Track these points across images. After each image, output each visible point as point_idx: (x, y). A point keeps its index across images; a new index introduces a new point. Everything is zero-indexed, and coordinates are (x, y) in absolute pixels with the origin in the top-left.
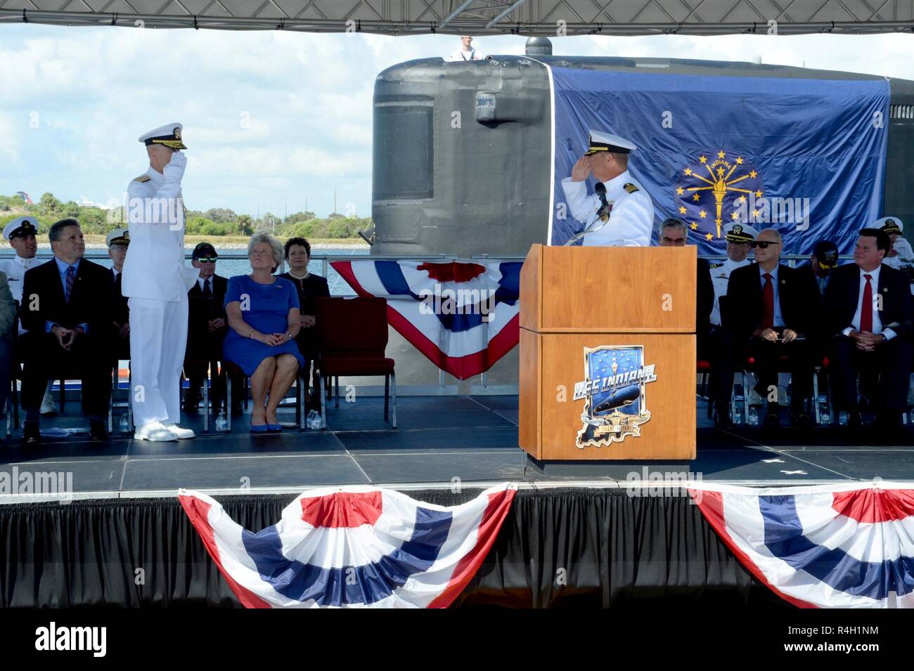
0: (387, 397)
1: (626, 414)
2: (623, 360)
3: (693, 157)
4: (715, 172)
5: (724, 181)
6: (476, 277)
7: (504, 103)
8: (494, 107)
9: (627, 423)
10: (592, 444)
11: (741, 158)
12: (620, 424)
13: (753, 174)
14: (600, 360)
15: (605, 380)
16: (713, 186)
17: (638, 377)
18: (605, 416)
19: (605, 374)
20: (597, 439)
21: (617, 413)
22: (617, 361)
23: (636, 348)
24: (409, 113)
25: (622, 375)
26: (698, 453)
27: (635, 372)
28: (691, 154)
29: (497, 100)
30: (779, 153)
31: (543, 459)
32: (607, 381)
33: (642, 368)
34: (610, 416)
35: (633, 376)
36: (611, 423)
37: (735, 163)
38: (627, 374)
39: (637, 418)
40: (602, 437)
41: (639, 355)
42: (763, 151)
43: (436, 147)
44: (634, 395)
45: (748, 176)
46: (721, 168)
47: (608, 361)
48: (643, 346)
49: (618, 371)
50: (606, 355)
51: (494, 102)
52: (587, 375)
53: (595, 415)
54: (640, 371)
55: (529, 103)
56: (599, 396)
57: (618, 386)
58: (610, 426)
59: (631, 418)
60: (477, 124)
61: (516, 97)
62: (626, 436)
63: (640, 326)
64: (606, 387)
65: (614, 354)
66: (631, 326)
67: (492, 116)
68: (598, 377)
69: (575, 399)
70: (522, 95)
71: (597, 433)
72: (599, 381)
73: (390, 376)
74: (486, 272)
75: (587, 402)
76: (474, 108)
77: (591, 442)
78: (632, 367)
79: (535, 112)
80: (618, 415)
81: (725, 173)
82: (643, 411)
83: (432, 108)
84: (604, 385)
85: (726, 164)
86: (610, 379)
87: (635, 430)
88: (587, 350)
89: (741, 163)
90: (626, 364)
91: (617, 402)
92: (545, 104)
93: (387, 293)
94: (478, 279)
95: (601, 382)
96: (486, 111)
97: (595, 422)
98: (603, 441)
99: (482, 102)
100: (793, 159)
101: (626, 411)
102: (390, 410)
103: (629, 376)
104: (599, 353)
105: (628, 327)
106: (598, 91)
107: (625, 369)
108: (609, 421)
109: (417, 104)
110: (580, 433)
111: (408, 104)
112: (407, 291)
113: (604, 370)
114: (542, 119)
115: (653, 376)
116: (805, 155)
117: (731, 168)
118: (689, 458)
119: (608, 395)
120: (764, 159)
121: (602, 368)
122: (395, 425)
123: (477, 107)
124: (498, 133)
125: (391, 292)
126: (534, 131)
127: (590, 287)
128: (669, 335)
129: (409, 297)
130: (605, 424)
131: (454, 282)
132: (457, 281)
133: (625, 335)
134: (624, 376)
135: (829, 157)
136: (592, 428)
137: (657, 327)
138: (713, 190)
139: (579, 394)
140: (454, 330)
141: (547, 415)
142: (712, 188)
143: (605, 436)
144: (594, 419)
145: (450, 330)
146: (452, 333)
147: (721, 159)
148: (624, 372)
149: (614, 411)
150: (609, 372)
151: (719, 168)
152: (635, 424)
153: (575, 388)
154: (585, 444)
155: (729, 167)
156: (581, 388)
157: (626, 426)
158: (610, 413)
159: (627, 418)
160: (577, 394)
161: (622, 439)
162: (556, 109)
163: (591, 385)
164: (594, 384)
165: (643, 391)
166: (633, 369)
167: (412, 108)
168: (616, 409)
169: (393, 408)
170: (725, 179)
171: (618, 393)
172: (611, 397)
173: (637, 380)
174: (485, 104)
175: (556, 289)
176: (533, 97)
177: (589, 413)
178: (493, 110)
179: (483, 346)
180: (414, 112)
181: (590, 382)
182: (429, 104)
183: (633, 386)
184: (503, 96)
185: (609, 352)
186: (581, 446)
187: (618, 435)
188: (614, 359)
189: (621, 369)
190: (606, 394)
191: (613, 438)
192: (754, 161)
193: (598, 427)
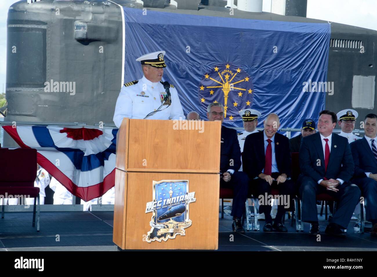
0: (35, 212)
1: (177, 221)
2: (176, 189)
3: (210, 67)
4: (224, 77)
5: (229, 83)
6: (97, 137)
7: (93, 28)
8: (86, 31)
9: (177, 227)
10: (156, 240)
11: (240, 69)
12: (173, 228)
13: (247, 79)
14: (162, 189)
15: (165, 201)
16: (222, 85)
17: (185, 199)
18: (164, 223)
19: (165, 198)
20: (159, 237)
21: (171, 221)
22: (173, 190)
23: (184, 182)
24: (30, 32)
25: (175, 198)
26: (219, 246)
27: (183, 196)
28: (209, 65)
29: (88, 26)
30: (262, 67)
31: (126, 249)
32: (166, 201)
33: (187, 194)
34: (167, 223)
35: (182, 199)
36: (168, 227)
37: (236, 72)
38: (178, 197)
39: (184, 224)
40: (162, 235)
41: (186, 186)
42: (253, 65)
43: (48, 55)
44: (182, 210)
45: (244, 80)
46: (227, 74)
47: (167, 189)
48: (188, 181)
49: (173, 195)
50: (166, 186)
51: (86, 28)
52: (154, 198)
53: (158, 222)
54: (186, 195)
55: (109, 29)
56: (161, 211)
57: (173, 205)
58: (167, 229)
59: (180, 224)
60: (75, 41)
61: (100, 25)
62: (176, 235)
63: (187, 168)
64: (165, 205)
65: (171, 185)
66: (181, 168)
67: (85, 37)
68: (161, 199)
69: (146, 212)
70: (104, 24)
71: (159, 234)
72: (161, 201)
73: (37, 198)
74: (103, 135)
75: (154, 214)
76: (74, 31)
77: (156, 239)
78: (181, 193)
79: (112, 35)
80: (172, 222)
81: (230, 78)
82: (187, 220)
83: (46, 30)
84: (164, 204)
85: (231, 72)
86: (168, 200)
87: (182, 232)
88: (154, 182)
89: (239, 72)
90: (178, 191)
91: (172, 214)
92: (119, 31)
93: (39, 146)
94: (98, 138)
95: (163, 202)
96: (81, 33)
97: (158, 227)
98: (163, 238)
99: (79, 27)
100: (271, 71)
101: (177, 220)
102: (36, 220)
103: (179, 198)
104: (162, 184)
105: (179, 169)
106: (152, 24)
107: (177, 194)
108: (166, 225)
109: (36, 26)
110: (149, 233)
111: (30, 26)
112: (53, 145)
113: (164, 195)
114: (117, 40)
115: (193, 199)
116: (279, 68)
117: (233, 75)
118: (214, 249)
119: (167, 210)
120: (253, 70)
121: (163, 194)
122: (38, 229)
123: (75, 31)
124: (89, 48)
125: (42, 146)
126: (112, 47)
127: (157, 144)
128: (203, 174)
129: (54, 149)
130: (164, 228)
131: (83, 140)
132: (85, 139)
133: (178, 174)
134: (176, 198)
135: (293, 70)
136: (156, 230)
137: (197, 169)
138: (222, 88)
139: (149, 209)
140: (83, 170)
141: (129, 222)
142: (221, 87)
143: (164, 235)
144: (158, 225)
145: (80, 170)
146: (81, 172)
147: (228, 69)
148: (176, 196)
149: (170, 220)
150: (168, 196)
151: (226, 75)
152: (182, 228)
153: (147, 206)
154: (151, 240)
155: (232, 74)
156: (150, 206)
157: (177, 229)
158: (167, 221)
159: (177, 224)
160: (148, 209)
161: (174, 237)
162: (126, 34)
163: (156, 204)
164: (158, 203)
165: (187, 208)
166: (182, 195)
167: (32, 29)
168: (171, 218)
169: (38, 218)
170: (230, 81)
171: (173, 209)
172: (168, 211)
173: (184, 201)
174: (80, 29)
175: (137, 145)
176: (111, 26)
177: (155, 221)
178: (85, 33)
179: (100, 180)
180: (34, 32)
181: (156, 202)
182: (43, 27)
183: (181, 205)
184: (92, 24)
185: (168, 184)
186: (150, 241)
187: (172, 234)
188: (171, 188)
189: (175, 194)
190: (165, 209)
191: (168, 236)
192: (247, 70)
193: (160, 230)
